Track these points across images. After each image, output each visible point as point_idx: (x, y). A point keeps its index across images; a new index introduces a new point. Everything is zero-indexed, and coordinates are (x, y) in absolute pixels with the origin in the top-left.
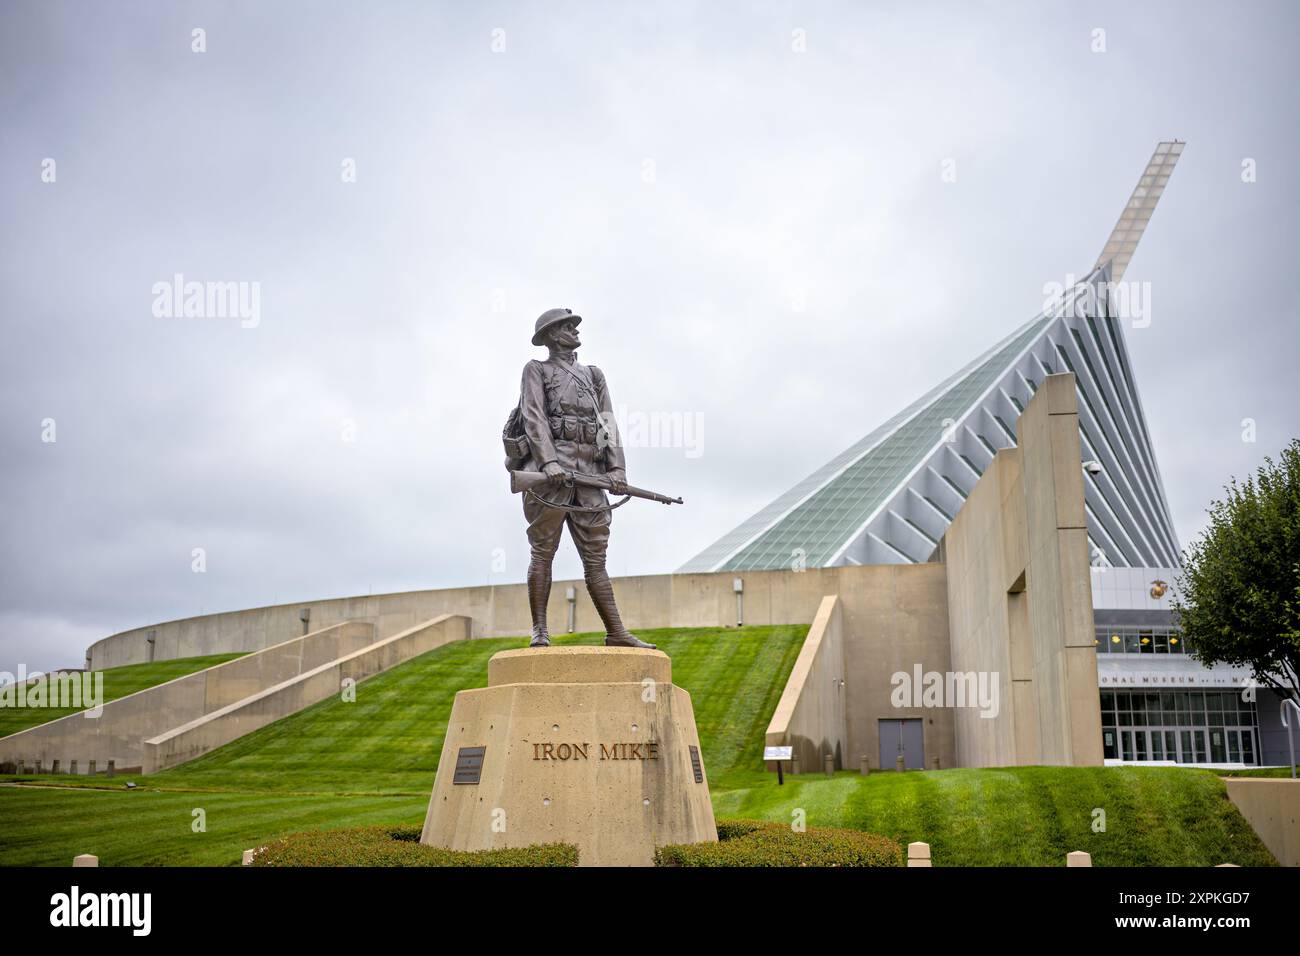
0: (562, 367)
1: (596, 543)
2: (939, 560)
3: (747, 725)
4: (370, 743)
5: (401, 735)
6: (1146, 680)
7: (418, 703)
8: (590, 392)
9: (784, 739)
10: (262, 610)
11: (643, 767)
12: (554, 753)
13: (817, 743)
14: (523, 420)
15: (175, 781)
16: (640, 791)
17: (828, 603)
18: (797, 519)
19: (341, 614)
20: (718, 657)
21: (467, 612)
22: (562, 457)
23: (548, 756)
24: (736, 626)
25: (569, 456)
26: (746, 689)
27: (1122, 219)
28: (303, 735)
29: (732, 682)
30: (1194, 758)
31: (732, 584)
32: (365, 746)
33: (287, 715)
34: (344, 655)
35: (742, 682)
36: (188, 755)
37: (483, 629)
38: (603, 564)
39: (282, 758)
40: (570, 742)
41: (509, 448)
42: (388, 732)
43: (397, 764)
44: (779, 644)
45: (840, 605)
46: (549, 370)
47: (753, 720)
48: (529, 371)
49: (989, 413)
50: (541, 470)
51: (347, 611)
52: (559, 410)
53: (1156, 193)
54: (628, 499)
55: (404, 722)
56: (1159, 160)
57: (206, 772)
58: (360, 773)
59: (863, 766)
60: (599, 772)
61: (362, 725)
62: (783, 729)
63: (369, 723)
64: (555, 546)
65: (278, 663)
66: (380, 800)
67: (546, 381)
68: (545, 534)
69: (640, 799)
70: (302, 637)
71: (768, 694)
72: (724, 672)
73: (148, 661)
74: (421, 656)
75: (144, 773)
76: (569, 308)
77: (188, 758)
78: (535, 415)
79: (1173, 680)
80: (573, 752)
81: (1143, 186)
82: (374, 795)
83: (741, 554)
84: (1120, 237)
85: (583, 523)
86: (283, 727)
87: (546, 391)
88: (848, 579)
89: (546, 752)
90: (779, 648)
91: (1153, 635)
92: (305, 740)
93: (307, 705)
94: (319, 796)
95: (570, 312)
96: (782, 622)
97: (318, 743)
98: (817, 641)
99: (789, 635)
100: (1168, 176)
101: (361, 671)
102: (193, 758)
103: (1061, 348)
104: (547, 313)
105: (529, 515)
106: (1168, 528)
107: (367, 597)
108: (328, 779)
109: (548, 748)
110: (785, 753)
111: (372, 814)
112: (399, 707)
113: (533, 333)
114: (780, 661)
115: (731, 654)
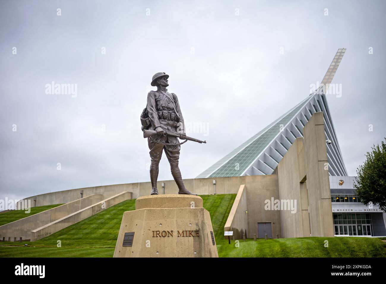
0: (162, 93)
1: (175, 157)
2: (276, 174)
3: (218, 225)
4: (101, 231)
5: (111, 229)
6: (338, 210)
7: (116, 219)
8: (172, 102)
9: (230, 229)
10: (69, 191)
11: (194, 239)
12: (160, 235)
13: (239, 230)
14: (148, 112)
15: (41, 243)
16: (193, 249)
17: (242, 187)
18: (231, 162)
19: (93, 191)
20: (208, 204)
21: (131, 191)
22: (162, 125)
23: (158, 235)
24: (214, 194)
25: (165, 125)
26: (217, 214)
27: (328, 72)
28: (80, 229)
29: (213, 211)
30: (353, 234)
31: (212, 182)
32: (100, 232)
33: (76, 223)
34: (94, 204)
35: (216, 211)
36: (45, 235)
37: (136, 196)
38: (177, 164)
39: (74, 236)
40: (166, 230)
41: (143, 122)
42: (107, 228)
43: (109, 238)
44: (227, 200)
45: (246, 188)
46: (157, 94)
47: (220, 223)
48: (150, 95)
49: (288, 130)
50: (154, 130)
51: (94, 191)
52: (161, 108)
53: (338, 64)
54: (186, 141)
55: (112, 224)
56: (338, 54)
57: (50, 241)
58: (98, 241)
59: (254, 237)
60: (177, 242)
61: (98, 226)
62: (230, 226)
63: (101, 225)
64: (160, 158)
65: (74, 207)
66: (103, 249)
67: (156, 98)
68: (156, 154)
69: (193, 251)
70: (81, 199)
71: (225, 215)
72: (210, 208)
73: (34, 207)
74: (117, 204)
75: (31, 241)
76: (164, 72)
77: (45, 236)
78: (152, 110)
79: (346, 210)
80: (168, 234)
81: (334, 62)
82: (102, 248)
83: (214, 173)
84: (327, 77)
85: (170, 149)
86: (74, 226)
87: (156, 101)
88: (248, 180)
89: (157, 234)
90: (227, 201)
91: (340, 196)
92: (81, 230)
93: (82, 220)
94: (85, 248)
95: (165, 73)
96: (228, 193)
97: (85, 231)
98: (239, 199)
99: (230, 197)
100: (341, 59)
101: (99, 209)
102: (46, 236)
103: (310, 111)
104: (156, 74)
105: (150, 146)
106: (343, 164)
107: (100, 187)
108: (88, 242)
109: (158, 233)
110: (231, 233)
111: (100, 254)
112: (110, 220)
113: (151, 81)
114: (228, 205)
115: (212, 203)
